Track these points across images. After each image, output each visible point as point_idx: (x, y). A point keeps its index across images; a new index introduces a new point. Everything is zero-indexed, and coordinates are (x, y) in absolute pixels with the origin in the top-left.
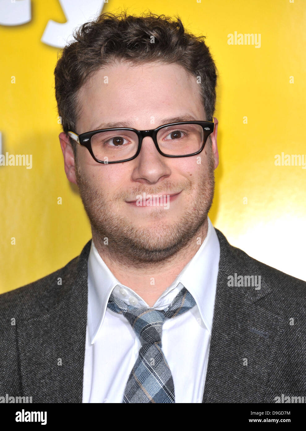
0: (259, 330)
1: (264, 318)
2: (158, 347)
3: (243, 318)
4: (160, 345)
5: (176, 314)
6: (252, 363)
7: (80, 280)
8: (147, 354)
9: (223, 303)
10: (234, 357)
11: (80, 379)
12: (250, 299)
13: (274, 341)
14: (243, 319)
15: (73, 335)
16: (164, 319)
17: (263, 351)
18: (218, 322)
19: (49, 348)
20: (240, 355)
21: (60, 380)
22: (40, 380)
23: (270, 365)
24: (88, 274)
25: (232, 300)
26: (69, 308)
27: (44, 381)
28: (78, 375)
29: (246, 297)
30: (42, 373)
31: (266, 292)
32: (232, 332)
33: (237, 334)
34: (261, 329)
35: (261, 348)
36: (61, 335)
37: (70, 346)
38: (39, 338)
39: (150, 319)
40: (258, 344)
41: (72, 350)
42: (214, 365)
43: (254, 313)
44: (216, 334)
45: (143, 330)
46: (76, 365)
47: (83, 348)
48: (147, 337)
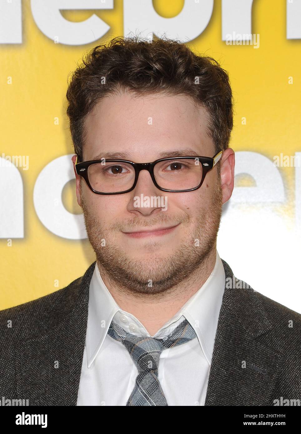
0: (258, 366)
1: (264, 355)
2: (154, 375)
3: (243, 353)
4: (157, 374)
5: (175, 344)
6: (249, 399)
7: (81, 303)
8: (143, 382)
9: (224, 338)
10: (231, 393)
11: (73, 401)
12: (251, 335)
13: (272, 378)
14: (243, 355)
15: (69, 358)
16: (162, 349)
17: (261, 387)
18: (217, 357)
19: (45, 369)
20: (237, 391)
21: (54, 401)
22: (34, 400)
23: (267, 402)
24: (89, 297)
25: (233, 335)
26: (68, 330)
27: (38, 401)
28: (72, 398)
29: (247, 332)
30: (37, 393)
31: (267, 329)
32: (231, 368)
33: (236, 369)
34: (261, 365)
35: (259, 384)
36: (57, 357)
37: (66, 368)
38: (35, 359)
39: (148, 348)
40: (257, 380)
41: (68, 372)
42: (211, 401)
43: (253, 350)
44: (214, 369)
45: (140, 358)
46: (71, 387)
47: (79, 372)
48: (144, 364)
